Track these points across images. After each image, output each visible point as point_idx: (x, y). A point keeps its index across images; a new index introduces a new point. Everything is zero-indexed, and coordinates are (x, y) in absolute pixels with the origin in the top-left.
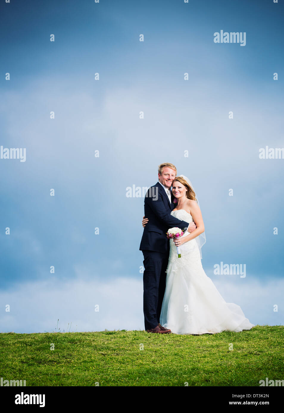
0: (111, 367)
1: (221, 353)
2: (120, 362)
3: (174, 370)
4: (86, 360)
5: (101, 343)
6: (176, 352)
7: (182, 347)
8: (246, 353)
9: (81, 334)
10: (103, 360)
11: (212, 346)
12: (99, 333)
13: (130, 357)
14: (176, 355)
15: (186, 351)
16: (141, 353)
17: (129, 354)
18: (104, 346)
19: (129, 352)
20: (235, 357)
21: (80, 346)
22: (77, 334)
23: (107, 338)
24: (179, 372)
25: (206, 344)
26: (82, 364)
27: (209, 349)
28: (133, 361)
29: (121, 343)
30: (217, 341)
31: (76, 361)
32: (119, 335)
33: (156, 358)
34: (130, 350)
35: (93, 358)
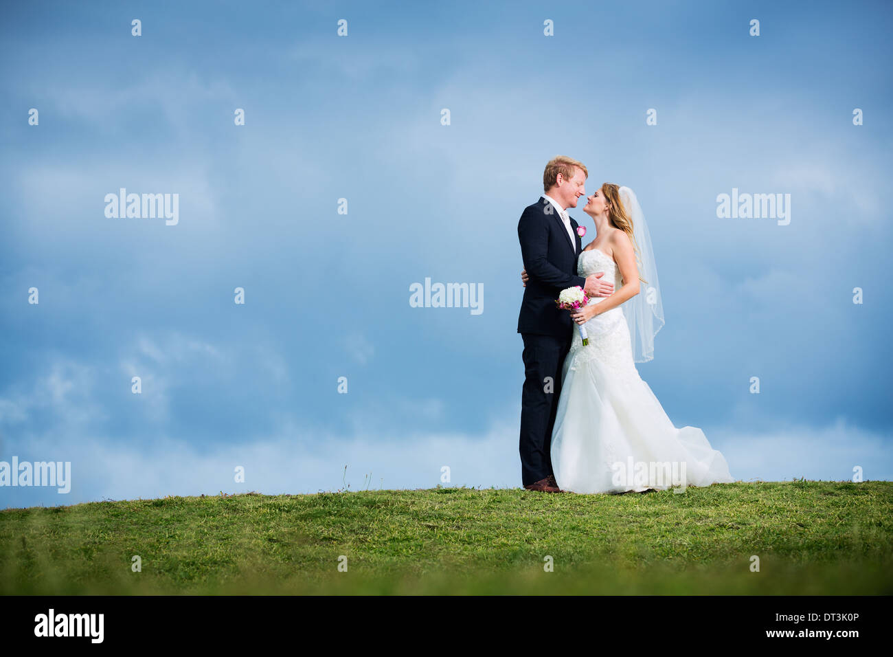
0: (445, 550)
1: (663, 527)
2: (463, 541)
3: (569, 554)
4: (396, 537)
5: (428, 507)
6: (574, 523)
7: (586, 516)
8: (712, 525)
9: (389, 492)
10: (430, 538)
11: (646, 515)
12: (426, 491)
13: (484, 532)
14: (573, 529)
15: (594, 521)
16: (506, 525)
17: (482, 527)
18: (433, 512)
19: (482, 523)
20: (690, 532)
21: (385, 513)
22: (381, 493)
23: (440, 499)
24: (576, 557)
25: (635, 509)
26: (388, 543)
27: (638, 519)
28: (487, 539)
29: (467, 509)
30: (656, 506)
31: (376, 538)
32: (463, 495)
33: (534, 534)
34: (484, 520)
35: (409, 534)
